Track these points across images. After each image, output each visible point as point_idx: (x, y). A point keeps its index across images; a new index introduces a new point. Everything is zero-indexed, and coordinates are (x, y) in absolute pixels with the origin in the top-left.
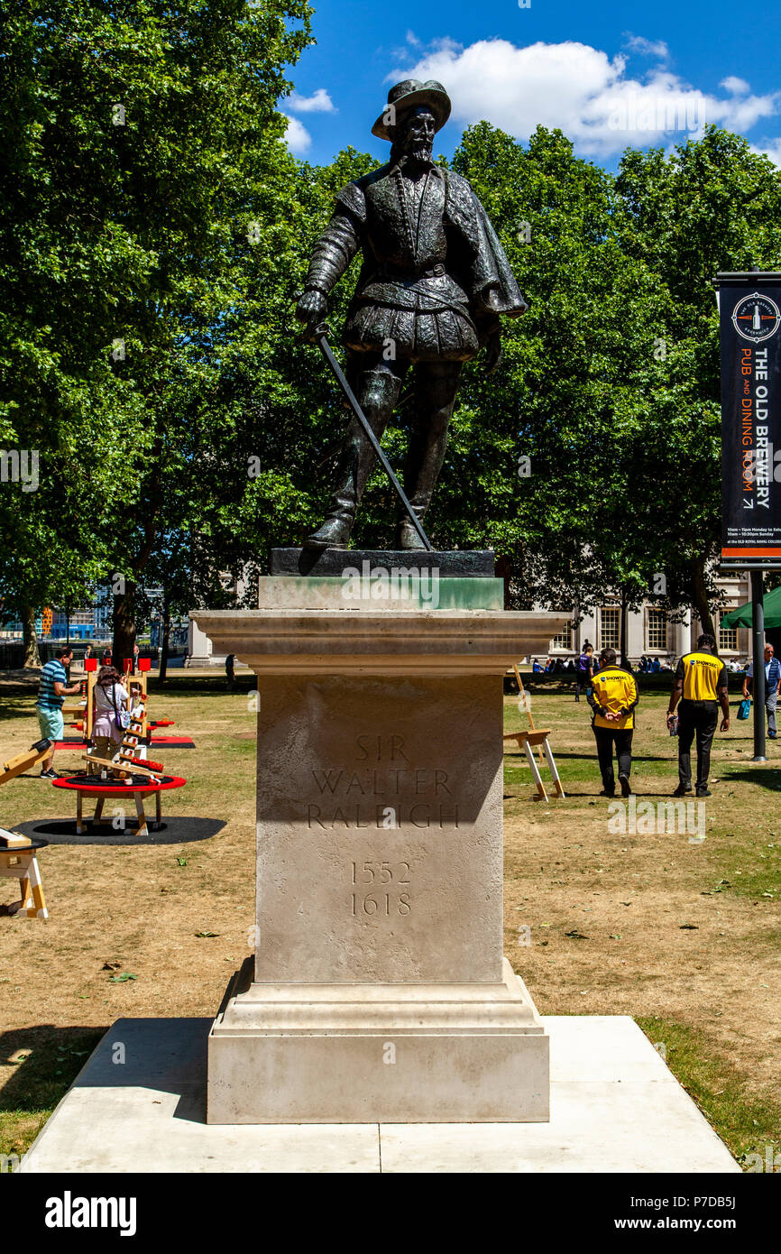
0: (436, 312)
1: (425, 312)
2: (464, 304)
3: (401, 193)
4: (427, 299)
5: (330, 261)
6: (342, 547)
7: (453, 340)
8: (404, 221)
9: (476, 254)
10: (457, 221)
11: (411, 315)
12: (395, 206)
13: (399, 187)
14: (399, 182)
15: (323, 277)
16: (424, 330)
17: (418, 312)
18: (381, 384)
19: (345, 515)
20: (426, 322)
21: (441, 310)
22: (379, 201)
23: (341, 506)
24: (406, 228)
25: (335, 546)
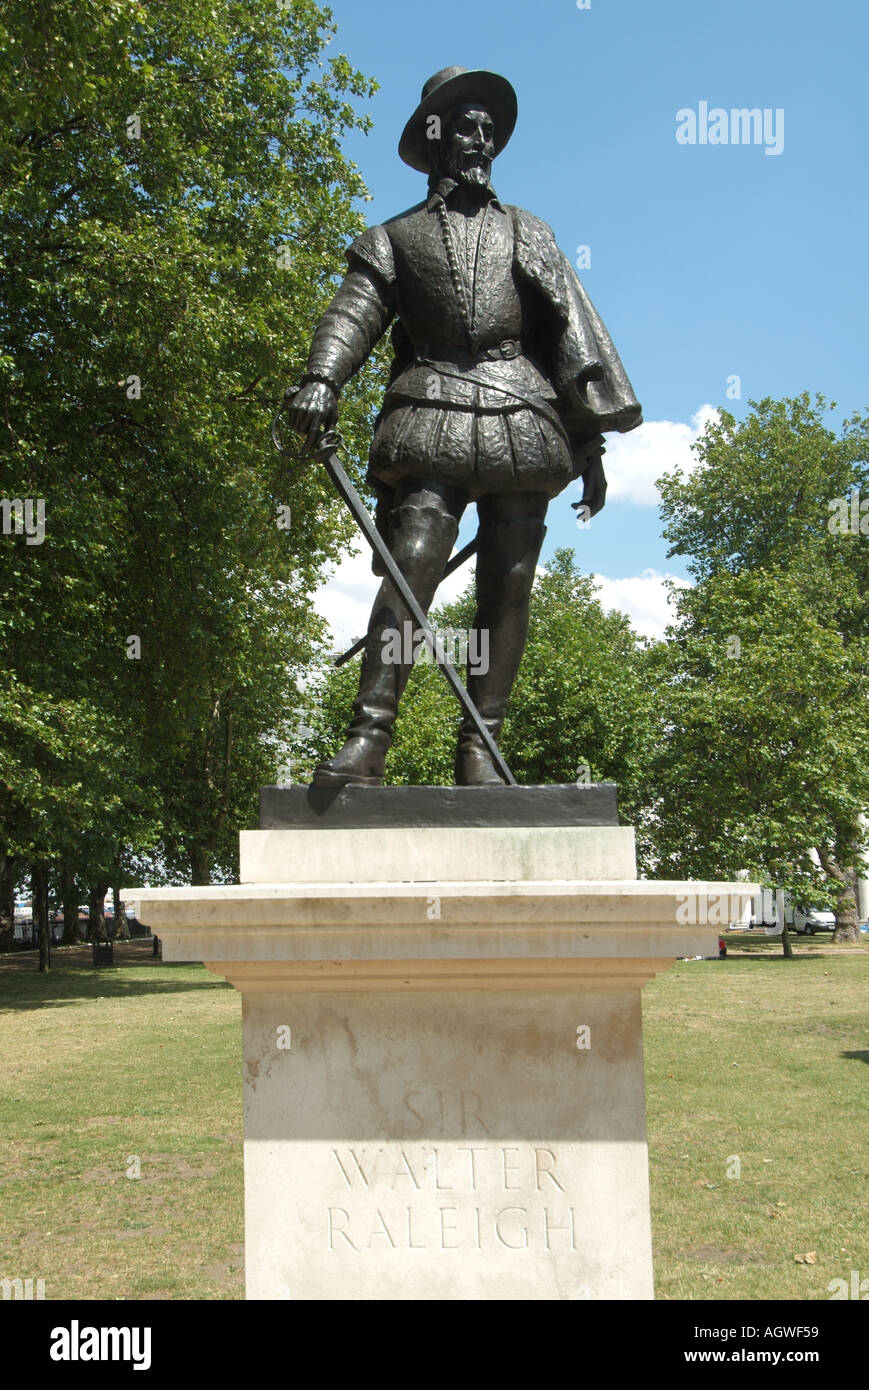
0: (506, 412)
1: (491, 412)
2: (548, 401)
3: (445, 232)
4: (491, 392)
5: (340, 340)
6: (371, 783)
7: (534, 455)
8: (453, 273)
9: (564, 323)
10: (534, 272)
11: (469, 417)
12: (440, 254)
13: (443, 224)
14: (441, 217)
15: (331, 364)
16: (489, 439)
17: (479, 412)
18: (425, 524)
19: (375, 732)
20: (491, 425)
21: (514, 409)
22: (413, 247)
23: (370, 718)
24: (455, 283)
25: (361, 781)
